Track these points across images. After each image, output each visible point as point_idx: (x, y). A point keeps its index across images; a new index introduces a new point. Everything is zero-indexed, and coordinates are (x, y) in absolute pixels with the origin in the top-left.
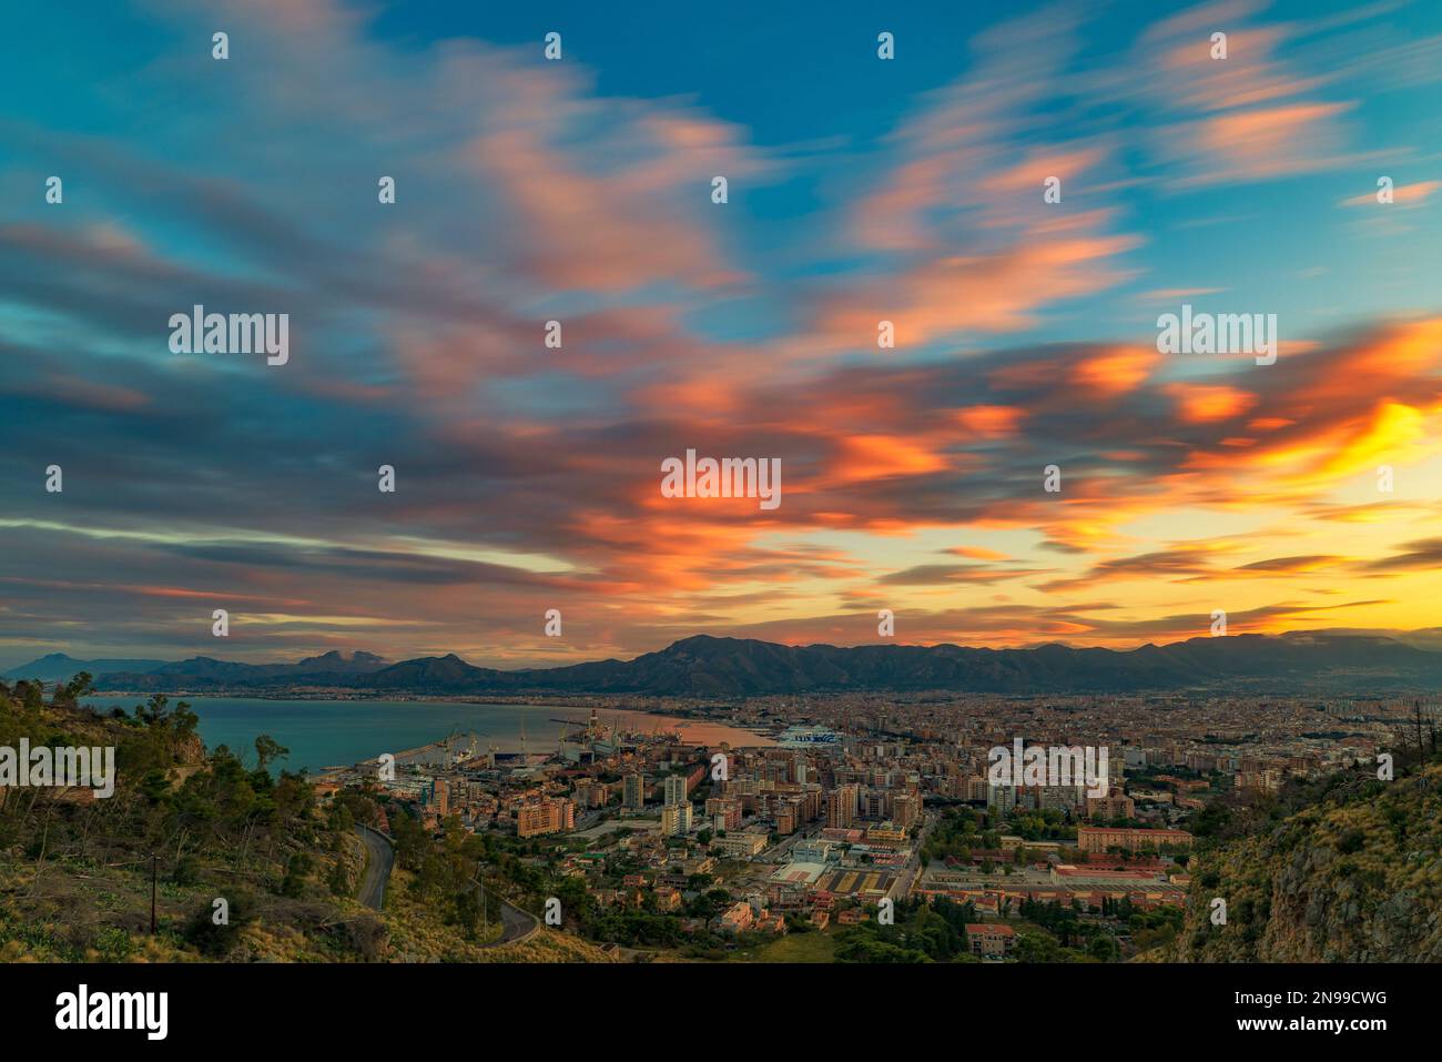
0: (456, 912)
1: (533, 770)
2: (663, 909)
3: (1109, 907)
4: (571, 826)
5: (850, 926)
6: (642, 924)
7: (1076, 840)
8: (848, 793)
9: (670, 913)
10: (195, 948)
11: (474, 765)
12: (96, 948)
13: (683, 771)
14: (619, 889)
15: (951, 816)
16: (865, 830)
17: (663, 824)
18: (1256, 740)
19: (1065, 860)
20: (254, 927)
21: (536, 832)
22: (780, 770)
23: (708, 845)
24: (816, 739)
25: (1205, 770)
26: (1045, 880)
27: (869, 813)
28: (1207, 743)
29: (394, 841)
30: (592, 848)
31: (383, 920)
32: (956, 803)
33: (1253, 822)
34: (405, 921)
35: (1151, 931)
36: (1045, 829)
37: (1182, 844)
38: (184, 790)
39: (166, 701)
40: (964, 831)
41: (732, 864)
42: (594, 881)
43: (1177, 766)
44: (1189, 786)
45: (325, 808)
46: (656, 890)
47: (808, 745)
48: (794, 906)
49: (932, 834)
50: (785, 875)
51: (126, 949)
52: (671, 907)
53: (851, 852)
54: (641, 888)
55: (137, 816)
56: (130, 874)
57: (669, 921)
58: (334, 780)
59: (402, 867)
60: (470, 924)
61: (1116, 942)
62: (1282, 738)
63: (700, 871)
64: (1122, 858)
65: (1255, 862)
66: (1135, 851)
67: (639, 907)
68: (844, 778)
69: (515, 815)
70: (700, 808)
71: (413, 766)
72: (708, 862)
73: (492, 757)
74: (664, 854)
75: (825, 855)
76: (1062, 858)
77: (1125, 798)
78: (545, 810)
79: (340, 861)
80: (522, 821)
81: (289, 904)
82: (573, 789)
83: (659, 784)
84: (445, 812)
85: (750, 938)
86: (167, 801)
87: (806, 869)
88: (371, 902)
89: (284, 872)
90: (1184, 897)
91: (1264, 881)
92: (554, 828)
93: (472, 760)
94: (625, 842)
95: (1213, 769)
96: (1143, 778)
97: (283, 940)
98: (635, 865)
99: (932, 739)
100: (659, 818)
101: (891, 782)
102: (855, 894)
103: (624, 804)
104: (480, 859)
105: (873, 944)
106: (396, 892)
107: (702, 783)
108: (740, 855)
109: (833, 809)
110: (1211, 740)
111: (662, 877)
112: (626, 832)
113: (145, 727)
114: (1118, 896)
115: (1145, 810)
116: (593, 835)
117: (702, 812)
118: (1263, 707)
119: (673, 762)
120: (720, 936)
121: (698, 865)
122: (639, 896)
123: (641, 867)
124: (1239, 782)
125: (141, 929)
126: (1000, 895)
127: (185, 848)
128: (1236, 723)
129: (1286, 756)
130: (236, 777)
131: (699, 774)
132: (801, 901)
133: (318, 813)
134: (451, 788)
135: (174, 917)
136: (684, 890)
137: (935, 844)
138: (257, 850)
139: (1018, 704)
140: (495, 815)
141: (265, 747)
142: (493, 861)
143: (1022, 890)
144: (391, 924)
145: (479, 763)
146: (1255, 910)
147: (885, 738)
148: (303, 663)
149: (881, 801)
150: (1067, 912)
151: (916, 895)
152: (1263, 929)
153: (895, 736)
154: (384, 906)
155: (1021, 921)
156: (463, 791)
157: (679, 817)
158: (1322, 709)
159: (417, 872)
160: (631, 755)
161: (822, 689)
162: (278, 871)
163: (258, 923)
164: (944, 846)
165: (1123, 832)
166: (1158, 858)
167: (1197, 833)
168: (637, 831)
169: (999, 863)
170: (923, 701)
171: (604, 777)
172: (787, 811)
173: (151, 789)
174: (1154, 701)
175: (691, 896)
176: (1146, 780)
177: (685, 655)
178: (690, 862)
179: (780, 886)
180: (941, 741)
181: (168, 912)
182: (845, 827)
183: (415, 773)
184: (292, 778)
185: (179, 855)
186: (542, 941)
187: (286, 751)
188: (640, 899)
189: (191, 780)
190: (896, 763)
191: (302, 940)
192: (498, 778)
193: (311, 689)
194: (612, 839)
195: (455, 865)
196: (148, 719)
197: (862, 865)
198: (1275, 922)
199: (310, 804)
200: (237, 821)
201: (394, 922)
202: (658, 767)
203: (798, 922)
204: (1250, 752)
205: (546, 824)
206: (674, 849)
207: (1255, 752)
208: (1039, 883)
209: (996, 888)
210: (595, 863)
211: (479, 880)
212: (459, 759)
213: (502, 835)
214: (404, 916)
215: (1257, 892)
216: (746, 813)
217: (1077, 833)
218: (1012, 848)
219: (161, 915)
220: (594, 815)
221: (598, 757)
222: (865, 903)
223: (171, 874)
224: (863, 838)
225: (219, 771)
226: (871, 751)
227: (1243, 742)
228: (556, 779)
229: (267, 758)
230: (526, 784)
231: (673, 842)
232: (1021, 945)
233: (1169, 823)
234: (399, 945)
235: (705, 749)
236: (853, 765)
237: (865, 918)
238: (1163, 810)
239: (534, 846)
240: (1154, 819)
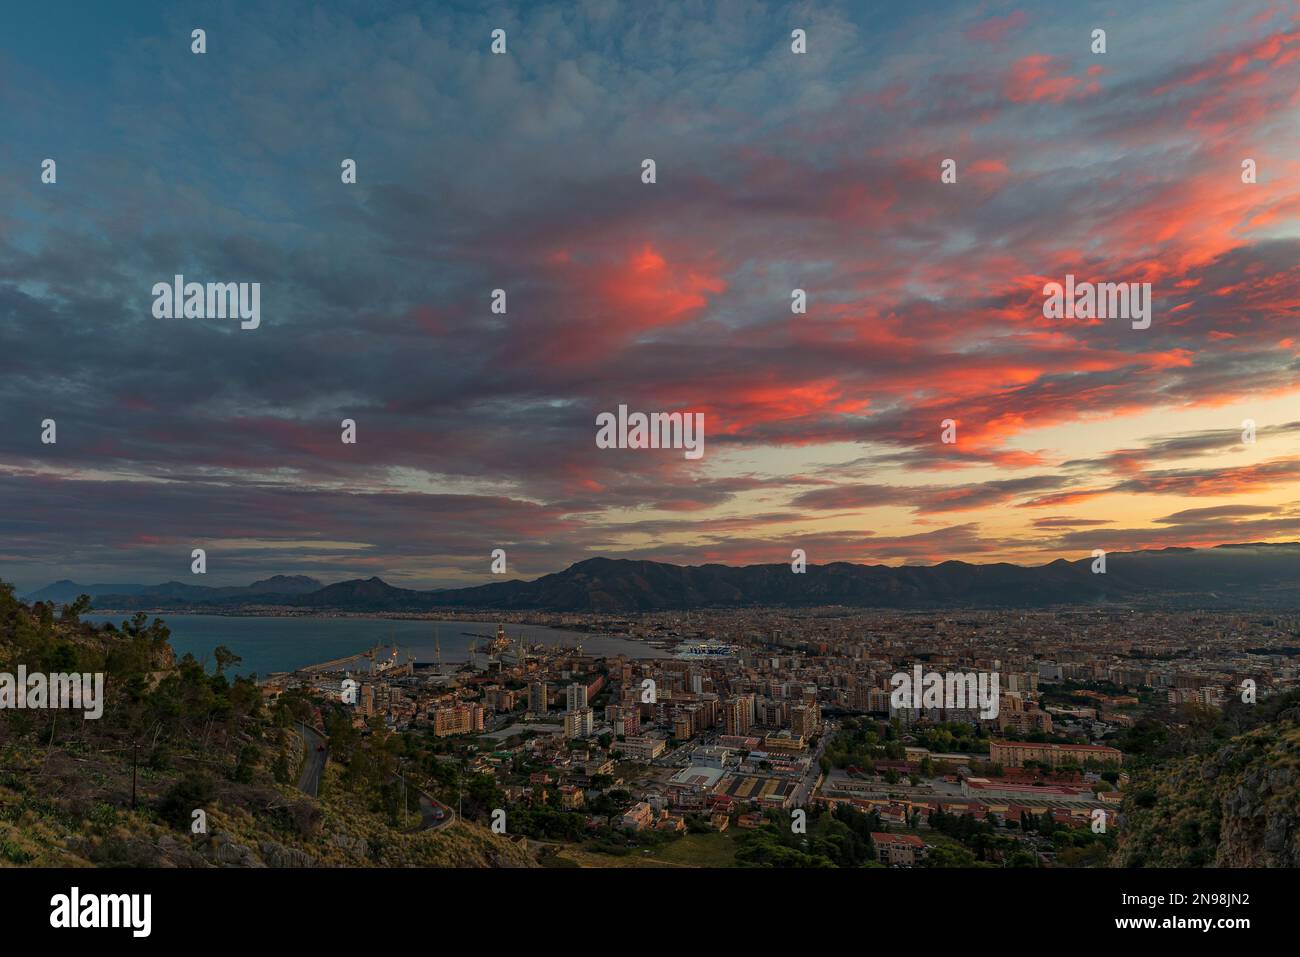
0: (381, 801)
1: (446, 677)
2: (567, 805)
3: (1029, 823)
4: (481, 728)
5: (750, 829)
6: (547, 819)
7: (988, 753)
8: (745, 704)
9: (574, 810)
10: (166, 823)
11: (395, 672)
12: (91, 820)
13: (584, 680)
14: (526, 786)
15: (852, 726)
16: (763, 738)
17: (566, 728)
18: (1191, 655)
19: (976, 773)
20: (213, 807)
21: (450, 733)
22: (677, 680)
23: (608, 748)
24: (711, 652)
25: (1132, 686)
26: (955, 792)
27: (764, 723)
28: (1132, 658)
29: (328, 737)
30: (501, 748)
31: (318, 806)
32: (855, 714)
33: (1193, 741)
34: (337, 808)
35: (1078, 848)
36: (953, 741)
37: (1110, 761)
38: (159, 690)
39: (145, 617)
40: (865, 742)
41: (631, 766)
42: (503, 778)
43: (1099, 682)
44: (1115, 701)
45: (271, 708)
46: (560, 788)
47: (703, 657)
48: (694, 808)
49: (832, 743)
50: (682, 778)
51: (113, 821)
52: (575, 804)
53: (749, 758)
54: (546, 786)
55: (123, 711)
56: (117, 759)
57: (573, 817)
58: (277, 684)
59: (334, 760)
60: (393, 813)
62: (1222, 653)
63: (601, 771)
64: (1038, 773)
65: (1200, 782)
66: (1055, 766)
67: (545, 803)
68: (740, 688)
69: (431, 717)
70: (600, 714)
71: (344, 673)
72: (609, 764)
73: (411, 665)
74: (567, 755)
75: (723, 762)
76: (974, 771)
77: (1040, 712)
78: (458, 713)
79: (283, 754)
80: (438, 723)
81: (241, 789)
82: (483, 695)
83: (562, 691)
84: (370, 712)
85: (652, 836)
86: (145, 699)
87: (707, 773)
88: (308, 790)
89: (237, 761)
90: (1115, 815)
91: (1210, 802)
92: (466, 729)
93: (394, 668)
94: (532, 743)
95: (1142, 685)
96: (1060, 692)
97: (236, 819)
98: (541, 764)
99: (829, 652)
100: (561, 723)
101: (787, 693)
102: (754, 799)
103: (529, 708)
104: (401, 755)
105: (774, 848)
106: (330, 782)
107: (602, 691)
108: (640, 758)
109: (729, 717)
110: (1137, 655)
111: (565, 776)
112: (532, 734)
113: (130, 638)
114: (1040, 811)
115: (1066, 725)
116: (501, 736)
117: (602, 718)
118: (1196, 621)
119: (574, 672)
120: (621, 832)
121: (599, 766)
122: (545, 792)
123: (546, 767)
124: (1173, 698)
125: (124, 805)
126: (906, 806)
127: (159, 739)
128: (1164, 638)
130: (200, 680)
131: (599, 682)
132: (700, 803)
133: (265, 712)
134: (376, 693)
135: (150, 795)
136: (586, 789)
137: (835, 753)
138: (217, 743)
139: (917, 619)
140: (414, 716)
141: (222, 656)
142: (413, 757)
143: (931, 802)
144: (325, 809)
145: (400, 671)
146: (1200, 832)
147: (780, 651)
148: (253, 586)
149: (778, 711)
150: (981, 827)
151: (818, 801)
152: (1213, 853)
153: (791, 649)
154: (320, 792)
155: (932, 832)
156: (386, 695)
157: (582, 721)
158: (1270, 624)
159: (347, 765)
160: (535, 665)
161: (715, 605)
162: (232, 759)
163: (215, 804)
164: (844, 755)
165: (1041, 746)
166: (1082, 774)
167: (1126, 750)
168: (541, 733)
169: (904, 774)
170: (819, 617)
171: (511, 684)
172: (685, 719)
173: (133, 689)
174: (1068, 616)
175: (593, 795)
176: (1064, 696)
177: (584, 575)
178: (592, 763)
179: (679, 789)
180: (838, 654)
181: (145, 791)
182: (742, 734)
183: (345, 679)
184: (243, 681)
185: (154, 745)
186: (456, 830)
187: (239, 659)
188: (545, 795)
189: (164, 682)
190: (792, 675)
191: (252, 820)
192: (417, 684)
193: (260, 607)
194: (518, 740)
195: (380, 759)
196: (132, 632)
197: (760, 771)
198: (1227, 846)
199: (259, 704)
200: (200, 717)
201: (327, 808)
202: (561, 676)
203: (697, 823)
204: (1184, 668)
205: (459, 725)
206: (576, 751)
207: (1190, 668)
208: (949, 795)
209: (903, 798)
210: (503, 761)
211: (401, 774)
212: (383, 667)
213: (420, 734)
214: (336, 804)
215: (1203, 814)
216: (644, 720)
217: (988, 746)
218: (918, 759)
219: (140, 794)
220: (501, 718)
221: (505, 666)
222: (765, 807)
223: (147, 760)
224: (761, 746)
225: (186, 675)
226: (766, 662)
227: (1175, 657)
228: (467, 686)
229: (224, 665)
230: (441, 690)
231: (575, 745)
232: (932, 856)
233: (1093, 738)
234: (332, 828)
235: (604, 660)
236: (748, 676)
237: (767, 823)
238: (1085, 725)
239: (448, 745)
240: (1076, 734)
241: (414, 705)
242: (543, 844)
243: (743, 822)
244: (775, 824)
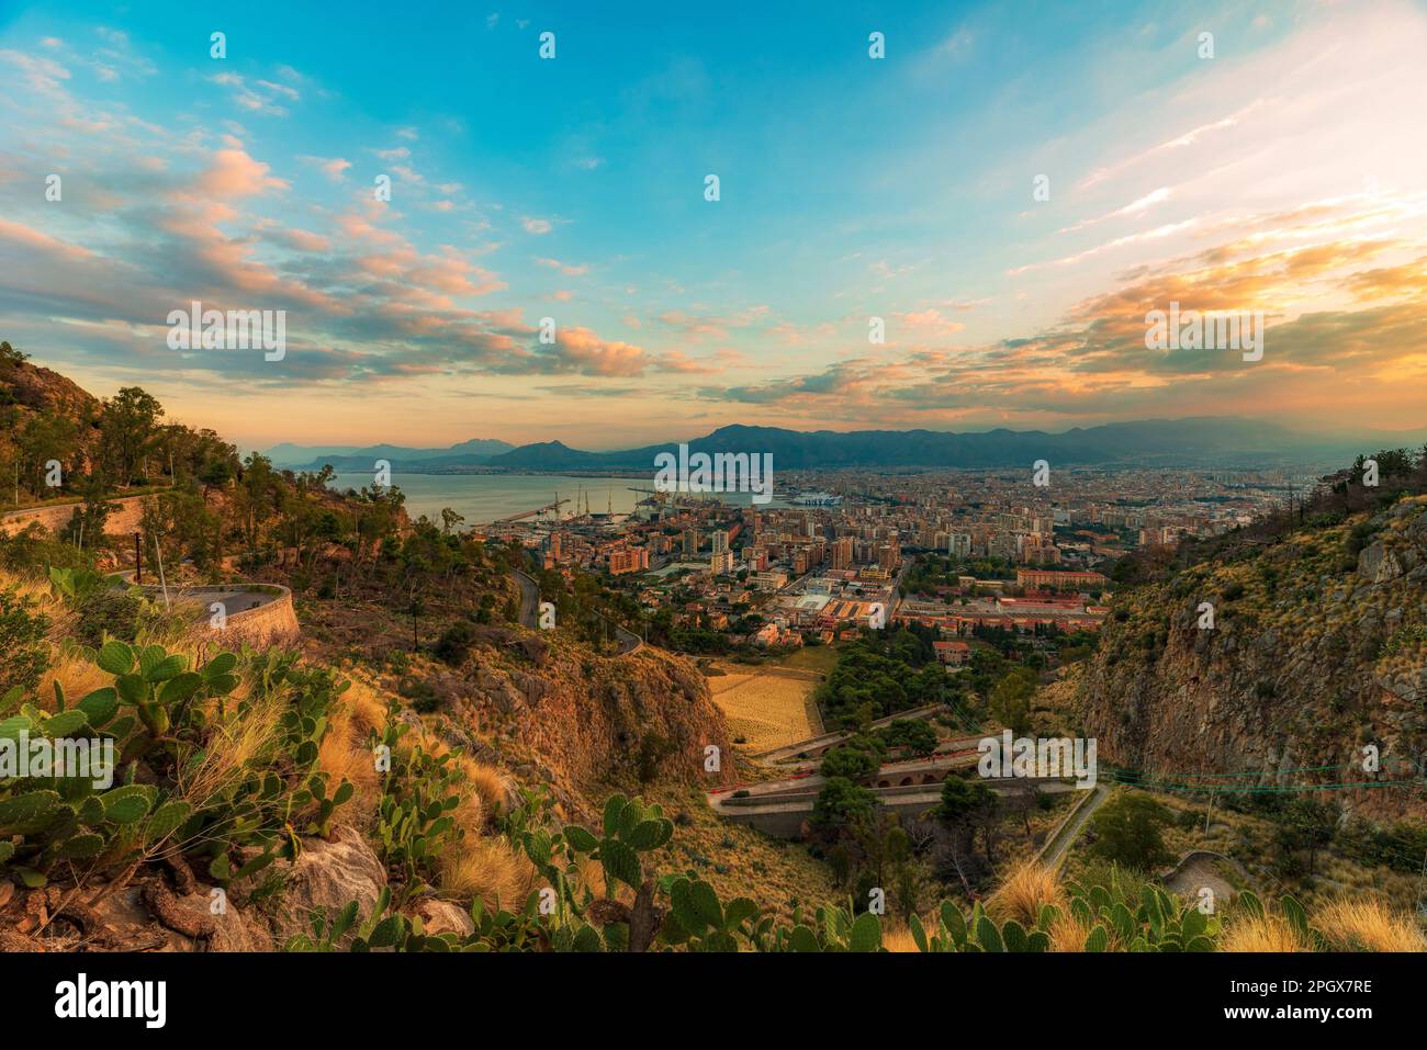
1: (617, 526)
2: (715, 628)
3: (1040, 630)
4: (647, 567)
5: (849, 641)
6: (701, 639)
7: (1016, 579)
8: (845, 543)
9: (720, 631)
10: (443, 661)
11: (576, 522)
13: (726, 527)
14: (683, 613)
15: (921, 561)
16: (858, 571)
17: (712, 566)
18: (1158, 502)
19: (1007, 595)
21: (622, 571)
22: (796, 526)
23: (745, 581)
25: (1117, 526)
26: (991, 609)
27: (861, 559)
28: (1119, 505)
30: (662, 583)
32: (925, 551)
35: (1073, 649)
36: (993, 571)
37: (1097, 583)
40: (931, 573)
41: (763, 595)
43: (1095, 524)
44: (1104, 539)
46: (709, 614)
48: (808, 626)
49: (908, 574)
50: (801, 603)
52: (721, 627)
53: (848, 587)
54: (699, 613)
57: (720, 637)
60: (597, 641)
61: (1046, 658)
62: (1179, 502)
63: (740, 601)
64: (1050, 593)
66: (1060, 588)
67: (699, 626)
68: (842, 533)
69: (607, 559)
70: (738, 554)
72: (745, 594)
73: (589, 516)
74: (714, 588)
75: (829, 590)
76: (1005, 593)
77: (1054, 548)
78: (629, 556)
80: (612, 563)
82: (647, 540)
83: (709, 536)
84: (559, 556)
85: (777, 649)
87: (816, 600)
92: (635, 569)
93: (575, 519)
94: (686, 579)
95: (1123, 525)
96: (1069, 532)
98: (694, 596)
99: (907, 503)
100: (709, 562)
101: (877, 535)
102: (852, 618)
103: (684, 550)
105: (866, 655)
107: (739, 536)
108: (768, 589)
109: (834, 555)
110: (1122, 503)
111: (713, 604)
112: (686, 572)
114: (1048, 622)
115: (1069, 557)
116: (663, 573)
117: (740, 557)
118: (1164, 476)
119: (717, 520)
120: (756, 647)
121: (738, 596)
122: (698, 618)
123: (698, 597)
124: (1143, 536)
126: (958, 620)
128: (1142, 489)
129: (1181, 515)
131: (737, 528)
132: (813, 623)
134: (562, 539)
135: (428, 640)
136: (729, 614)
137: (910, 581)
139: (972, 475)
143: (977, 616)
145: (580, 520)
146: (1156, 639)
147: (872, 501)
148: (454, 448)
149: (870, 550)
150: (1008, 634)
151: (897, 619)
152: (1162, 654)
153: (880, 500)
155: (974, 639)
156: (570, 542)
157: (723, 561)
158: (1212, 478)
160: (687, 515)
161: (824, 465)
164: (917, 583)
165: (1051, 573)
166: (1078, 593)
167: (1109, 575)
168: (694, 571)
169: (958, 596)
170: (900, 474)
171: (669, 531)
172: (802, 558)
174: (1078, 473)
175: (734, 619)
176: (1069, 535)
177: (723, 439)
178: (733, 594)
179: (797, 612)
180: (914, 504)
182: (843, 568)
183: (536, 528)
186: (645, 653)
188: (699, 620)
190: (881, 521)
192: (594, 532)
193: (460, 467)
194: (676, 577)
197: (857, 597)
198: (1171, 649)
202: (707, 523)
203: (811, 638)
204: (1152, 512)
205: (629, 565)
206: (721, 584)
207: (1156, 512)
208: (988, 611)
209: (955, 615)
210: (665, 594)
213: (599, 573)
215: (1158, 626)
216: (771, 559)
217: (1016, 574)
218: (968, 585)
220: (662, 560)
221: (663, 516)
222: (859, 625)
224: (857, 578)
226: (862, 512)
227: (1147, 504)
228: (634, 533)
229: (451, 524)
230: (614, 537)
231: (721, 579)
232: (975, 657)
233: (1087, 567)
235: (740, 510)
236: (848, 522)
237: (860, 636)
238: (1082, 557)
239: (622, 582)
240: (1077, 563)
241: (593, 549)
242: (698, 658)
243: (844, 636)
244: (866, 637)
